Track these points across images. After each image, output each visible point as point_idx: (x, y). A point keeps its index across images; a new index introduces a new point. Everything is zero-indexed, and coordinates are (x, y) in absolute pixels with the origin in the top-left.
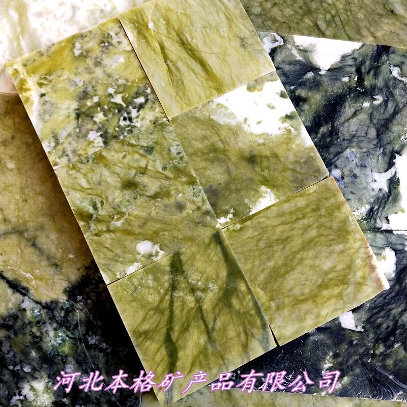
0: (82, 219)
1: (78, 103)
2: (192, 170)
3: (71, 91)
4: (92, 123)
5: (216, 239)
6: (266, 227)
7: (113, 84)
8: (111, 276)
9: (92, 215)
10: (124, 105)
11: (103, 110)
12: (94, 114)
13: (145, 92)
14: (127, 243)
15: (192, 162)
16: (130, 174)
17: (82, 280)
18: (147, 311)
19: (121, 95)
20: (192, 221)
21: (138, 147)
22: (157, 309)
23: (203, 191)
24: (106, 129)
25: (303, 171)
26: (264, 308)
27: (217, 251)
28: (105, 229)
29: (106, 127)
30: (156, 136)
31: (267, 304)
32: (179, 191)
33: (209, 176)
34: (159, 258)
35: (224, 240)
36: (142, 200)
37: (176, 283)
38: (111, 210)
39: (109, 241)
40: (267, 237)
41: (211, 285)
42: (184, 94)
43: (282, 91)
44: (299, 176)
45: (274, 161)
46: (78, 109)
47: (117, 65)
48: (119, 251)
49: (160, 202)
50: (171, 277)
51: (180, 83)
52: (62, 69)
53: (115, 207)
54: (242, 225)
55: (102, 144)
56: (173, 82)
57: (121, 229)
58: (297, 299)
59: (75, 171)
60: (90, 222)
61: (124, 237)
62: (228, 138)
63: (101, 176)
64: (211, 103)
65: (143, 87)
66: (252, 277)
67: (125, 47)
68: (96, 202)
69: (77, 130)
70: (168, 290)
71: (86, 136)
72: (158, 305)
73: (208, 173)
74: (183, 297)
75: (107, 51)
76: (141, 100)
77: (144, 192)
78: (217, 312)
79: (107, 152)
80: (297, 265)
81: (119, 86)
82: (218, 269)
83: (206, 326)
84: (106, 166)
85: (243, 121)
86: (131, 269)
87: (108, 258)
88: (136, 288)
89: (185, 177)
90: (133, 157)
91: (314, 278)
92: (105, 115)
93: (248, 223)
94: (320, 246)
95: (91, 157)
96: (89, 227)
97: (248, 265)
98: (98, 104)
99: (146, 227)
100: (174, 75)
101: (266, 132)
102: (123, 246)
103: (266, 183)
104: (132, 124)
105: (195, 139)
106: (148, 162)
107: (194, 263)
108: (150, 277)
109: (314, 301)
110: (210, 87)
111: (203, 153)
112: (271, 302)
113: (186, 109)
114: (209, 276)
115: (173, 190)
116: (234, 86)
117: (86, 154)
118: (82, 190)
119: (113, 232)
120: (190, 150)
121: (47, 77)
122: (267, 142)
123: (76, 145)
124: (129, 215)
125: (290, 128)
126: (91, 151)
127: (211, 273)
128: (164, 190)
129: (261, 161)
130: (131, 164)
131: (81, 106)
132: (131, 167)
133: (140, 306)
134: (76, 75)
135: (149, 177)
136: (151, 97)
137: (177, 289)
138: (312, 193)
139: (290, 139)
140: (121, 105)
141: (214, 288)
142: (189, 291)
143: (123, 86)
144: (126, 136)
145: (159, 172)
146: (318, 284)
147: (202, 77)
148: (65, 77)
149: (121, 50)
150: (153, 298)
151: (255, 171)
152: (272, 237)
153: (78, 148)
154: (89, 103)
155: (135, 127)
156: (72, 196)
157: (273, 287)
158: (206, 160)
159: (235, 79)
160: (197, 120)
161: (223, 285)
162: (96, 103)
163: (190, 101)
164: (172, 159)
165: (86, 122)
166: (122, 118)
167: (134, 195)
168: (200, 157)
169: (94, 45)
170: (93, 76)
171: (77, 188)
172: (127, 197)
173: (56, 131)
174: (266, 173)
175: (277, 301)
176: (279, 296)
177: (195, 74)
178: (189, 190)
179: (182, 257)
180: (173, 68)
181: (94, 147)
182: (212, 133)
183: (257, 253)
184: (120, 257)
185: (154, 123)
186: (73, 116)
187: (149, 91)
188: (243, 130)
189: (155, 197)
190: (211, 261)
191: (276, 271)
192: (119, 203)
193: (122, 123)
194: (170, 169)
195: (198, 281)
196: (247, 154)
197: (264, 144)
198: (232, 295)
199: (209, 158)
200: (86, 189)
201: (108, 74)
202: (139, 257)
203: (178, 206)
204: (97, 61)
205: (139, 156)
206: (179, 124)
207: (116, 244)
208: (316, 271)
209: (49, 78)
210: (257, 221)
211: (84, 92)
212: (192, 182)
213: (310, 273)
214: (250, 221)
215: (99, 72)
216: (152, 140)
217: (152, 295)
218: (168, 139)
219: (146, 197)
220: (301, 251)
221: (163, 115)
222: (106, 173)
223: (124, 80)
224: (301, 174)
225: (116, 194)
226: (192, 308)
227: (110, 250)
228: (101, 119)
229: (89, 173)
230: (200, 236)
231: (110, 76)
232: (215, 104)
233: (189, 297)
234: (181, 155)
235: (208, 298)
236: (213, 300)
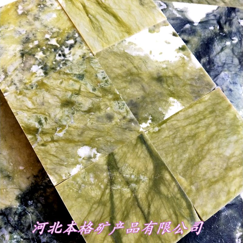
0: (30, 134)
1: (22, 46)
2: (116, 90)
3: (16, 38)
4: (34, 59)
5: (141, 140)
6: (178, 128)
7: (49, 32)
8: (58, 178)
9: (38, 130)
10: (59, 46)
11: (42, 50)
12: (35, 53)
13: (74, 36)
14: (70, 149)
15: (115, 84)
16: (68, 95)
17: (31, 187)
18: (91, 205)
19: (56, 39)
20: (121, 128)
21: (72, 75)
22: (100, 202)
23: (126, 104)
24: (46, 63)
25: (198, 85)
26: (187, 191)
27: (143, 150)
28: (50, 139)
29: (45, 62)
30: (85, 67)
31: (189, 188)
32: (107, 105)
33: (129, 93)
34: (97, 159)
35: (147, 140)
36: (78, 114)
37: (114, 179)
38: (54, 124)
39: (54, 149)
40: (180, 135)
41: (142, 177)
42: (103, 36)
43: (173, 32)
44: (196, 89)
45: (176, 79)
46: (23, 50)
47: (51, 19)
48: (63, 157)
49: (93, 115)
50: (108, 174)
51: (100, 29)
52: (9, 23)
53: (57, 122)
54: (160, 128)
55: (43, 74)
56: (94, 28)
57: (63, 138)
58: (210, 181)
59: (22, 96)
60: (37, 135)
61: (66, 144)
62: (140, 65)
63: (44, 98)
64: (124, 42)
65: (71, 33)
66: (174, 167)
67: (56, 7)
68: (40, 119)
69: (23, 65)
70: (107, 185)
71: (29, 69)
72: (101, 199)
73: (128, 91)
74: (121, 190)
75: (43, 11)
76: (71, 42)
77: (80, 108)
78: (150, 199)
79: (47, 80)
80: (206, 155)
81: (53, 33)
82: (146, 164)
83: (143, 212)
84: (47, 90)
85: (149, 53)
86: (75, 171)
87: (54, 164)
88: (80, 187)
89: (111, 95)
90: (68, 83)
91: (221, 163)
92: (44, 53)
93: (164, 125)
94: (220, 138)
95: (34, 85)
96: (36, 139)
97: (169, 158)
98: (38, 46)
99: (84, 135)
100: (94, 24)
101: (167, 59)
102: (66, 152)
103: (173, 95)
104: (66, 59)
105: (115, 67)
106: (81, 86)
107: (126, 160)
108: (91, 175)
109: (224, 181)
110: (122, 31)
111: (123, 77)
112: (192, 186)
113: (106, 47)
114: (139, 170)
115: (102, 105)
116: (139, 29)
117: (30, 82)
118: (29, 110)
119: (57, 141)
120: (113, 75)
122: (169, 66)
123: (22, 76)
124: (69, 127)
125: (183, 56)
126: (34, 80)
127: (141, 167)
128: (95, 105)
129: (166, 80)
130: (67, 88)
131: (25, 48)
132: (68, 90)
133: (85, 201)
134: (20, 27)
135: (82, 97)
136: (79, 39)
137: (115, 183)
138: (207, 100)
139: (185, 64)
140: (56, 46)
141: (145, 179)
142: (124, 184)
143: (56, 33)
144: (62, 68)
145: (90, 92)
146: (224, 168)
147: (115, 24)
148: (11, 28)
149: (54, 9)
150: (95, 193)
151: (163, 87)
152: (184, 135)
153: (24, 78)
154: (31, 46)
155: (68, 60)
156: (20, 115)
157: (191, 173)
158: (125, 82)
159: (140, 25)
160: (115, 54)
161: (152, 176)
162: (36, 45)
163: (108, 41)
164: (99, 82)
165: (29, 59)
166: (57, 55)
167: (72, 111)
168: (121, 79)
169: (33, 7)
170: (33, 27)
171: (24, 109)
172: (66, 113)
173: (5, 66)
174: (171, 88)
175: (196, 184)
176: (196, 181)
177: (110, 23)
178: (115, 104)
179: (116, 157)
180: (93, 19)
181: (36, 76)
182: (127, 62)
183: (174, 148)
184: (64, 161)
185: (83, 57)
186: (19, 55)
187: (77, 35)
188: (150, 59)
189: (89, 111)
190: (139, 157)
191: (191, 160)
192: (60, 118)
193: (58, 58)
194: (99, 90)
195: (131, 175)
196: (155, 76)
197: (167, 68)
198: (160, 184)
199: (127, 80)
200: (32, 109)
201: (44, 25)
202: (80, 160)
203: (108, 117)
204: (36, 17)
205: (73, 82)
206: (102, 57)
207: (60, 151)
208: (221, 157)
210: (170, 124)
211: (27, 38)
212: (116, 98)
213: (217, 159)
214: (165, 124)
215: (37, 24)
216: (82, 69)
217: (94, 190)
218: (95, 68)
219: (82, 112)
220: (207, 143)
221: (89, 52)
222: (47, 96)
223: (57, 28)
224: (197, 87)
225: (57, 111)
226: (130, 198)
227: (55, 156)
228: (41, 56)
229: (34, 96)
230: (128, 139)
231: (46, 27)
232: (127, 42)
233: (126, 189)
234: (106, 79)
235: (141, 188)
236: (146, 189)
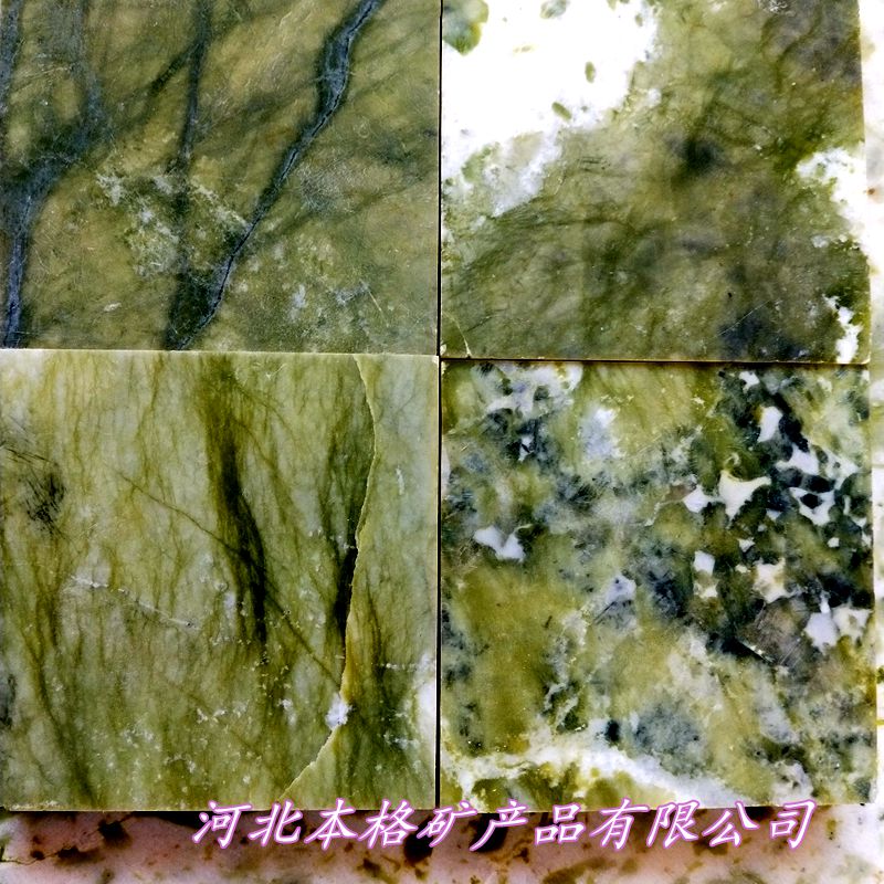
1: (690, 630)
3: (639, 631)
4: (778, 612)
7: (677, 483)
10: (764, 481)
11: (748, 558)
12: (751, 593)
13: (751, 391)
19: (725, 475)
24: (820, 576)
29: (811, 575)
46: (713, 637)
47: (615, 441)
52: (547, 625)
65: (730, 394)
67: (566, 385)
69: (783, 671)
71: (811, 653)
75: (552, 451)
76: (770, 419)
81: (692, 469)
92: (771, 559)
98: (724, 563)
104: (837, 486)
121: (554, 689)
131: (707, 622)
134: (591, 590)
136: (773, 383)
140: (759, 492)
143: (696, 455)
148: (582, 628)
149: (571, 401)
154: (709, 592)
155: (850, 483)
162: (716, 569)
165: (766, 631)
166: (805, 510)
169: (513, 482)
170: (619, 534)
173: (755, 741)
186: (728, 663)
187: (751, 379)
193: (822, 515)
201: (634, 485)
204: (573, 499)
209: (563, 685)
211: (661, 590)
215: (611, 510)
221: (851, 375)
223: (677, 441)
228: (777, 578)
231: (645, 482)
